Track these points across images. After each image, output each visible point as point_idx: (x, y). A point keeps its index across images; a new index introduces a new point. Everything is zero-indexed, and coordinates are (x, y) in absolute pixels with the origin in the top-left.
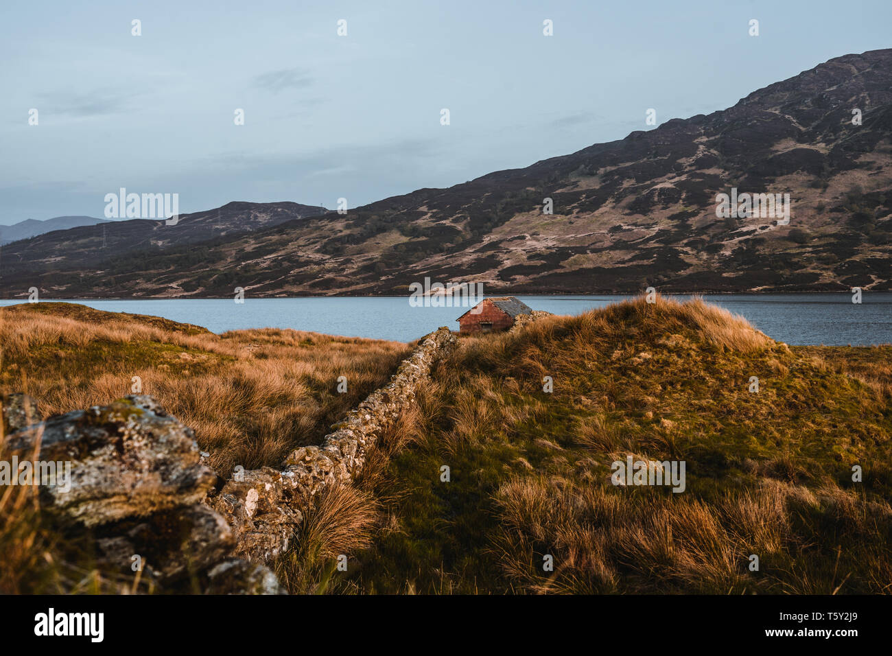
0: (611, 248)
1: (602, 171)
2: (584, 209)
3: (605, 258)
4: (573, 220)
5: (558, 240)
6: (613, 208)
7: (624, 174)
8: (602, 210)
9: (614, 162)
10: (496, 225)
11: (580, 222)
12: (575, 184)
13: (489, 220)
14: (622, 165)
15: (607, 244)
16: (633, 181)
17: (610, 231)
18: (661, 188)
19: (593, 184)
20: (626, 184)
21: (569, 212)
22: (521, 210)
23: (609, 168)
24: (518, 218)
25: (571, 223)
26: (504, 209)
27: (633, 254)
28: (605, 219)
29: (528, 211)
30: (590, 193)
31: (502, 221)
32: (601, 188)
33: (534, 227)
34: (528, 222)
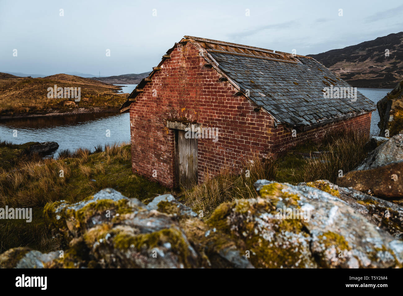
0: (369, 73)
1: (367, 49)
2: (360, 61)
3: (367, 76)
4: (356, 64)
5: (351, 70)
6: (370, 60)
7: (374, 50)
8: (366, 61)
9: (371, 46)
10: (331, 65)
11: (359, 65)
12: (358, 53)
13: (329, 64)
14: (374, 47)
15: (368, 72)
16: (378, 52)
17: (369, 68)
18: (387, 54)
19: (364, 53)
20: (375, 53)
21: (355, 62)
22: (339, 61)
23: (369, 48)
24: (339, 63)
25: (356, 65)
26: (333, 61)
27: (377, 75)
28: (368, 64)
29: (342, 61)
30: (362, 56)
31: (333, 64)
32: (366, 54)
33: (343, 66)
34: (341, 65)
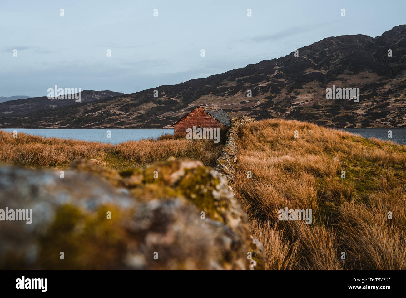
0: (241, 110)
1: (237, 79)
2: (230, 94)
3: (239, 114)
4: (225, 98)
5: (219, 107)
6: (242, 94)
7: (246, 81)
8: (237, 95)
9: (242, 76)
10: (194, 100)
11: (228, 99)
12: (226, 84)
13: (191, 98)
14: (245, 77)
15: (240, 108)
16: (250, 83)
17: (240, 103)
18: (261, 86)
19: (234, 84)
20: (247, 84)
21: (224, 95)
22: (204, 94)
23: (240, 78)
24: (203, 97)
25: (225, 100)
26: (197, 94)
27: (250, 113)
28: (238, 98)
29: (207, 95)
30: (232, 88)
31: (196, 99)
32: (237, 86)
33: (209, 101)
34: (207, 99)
